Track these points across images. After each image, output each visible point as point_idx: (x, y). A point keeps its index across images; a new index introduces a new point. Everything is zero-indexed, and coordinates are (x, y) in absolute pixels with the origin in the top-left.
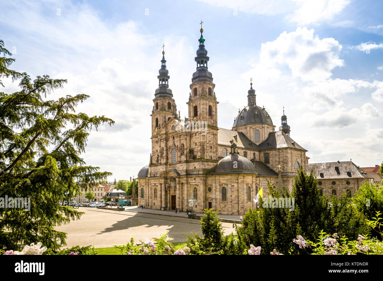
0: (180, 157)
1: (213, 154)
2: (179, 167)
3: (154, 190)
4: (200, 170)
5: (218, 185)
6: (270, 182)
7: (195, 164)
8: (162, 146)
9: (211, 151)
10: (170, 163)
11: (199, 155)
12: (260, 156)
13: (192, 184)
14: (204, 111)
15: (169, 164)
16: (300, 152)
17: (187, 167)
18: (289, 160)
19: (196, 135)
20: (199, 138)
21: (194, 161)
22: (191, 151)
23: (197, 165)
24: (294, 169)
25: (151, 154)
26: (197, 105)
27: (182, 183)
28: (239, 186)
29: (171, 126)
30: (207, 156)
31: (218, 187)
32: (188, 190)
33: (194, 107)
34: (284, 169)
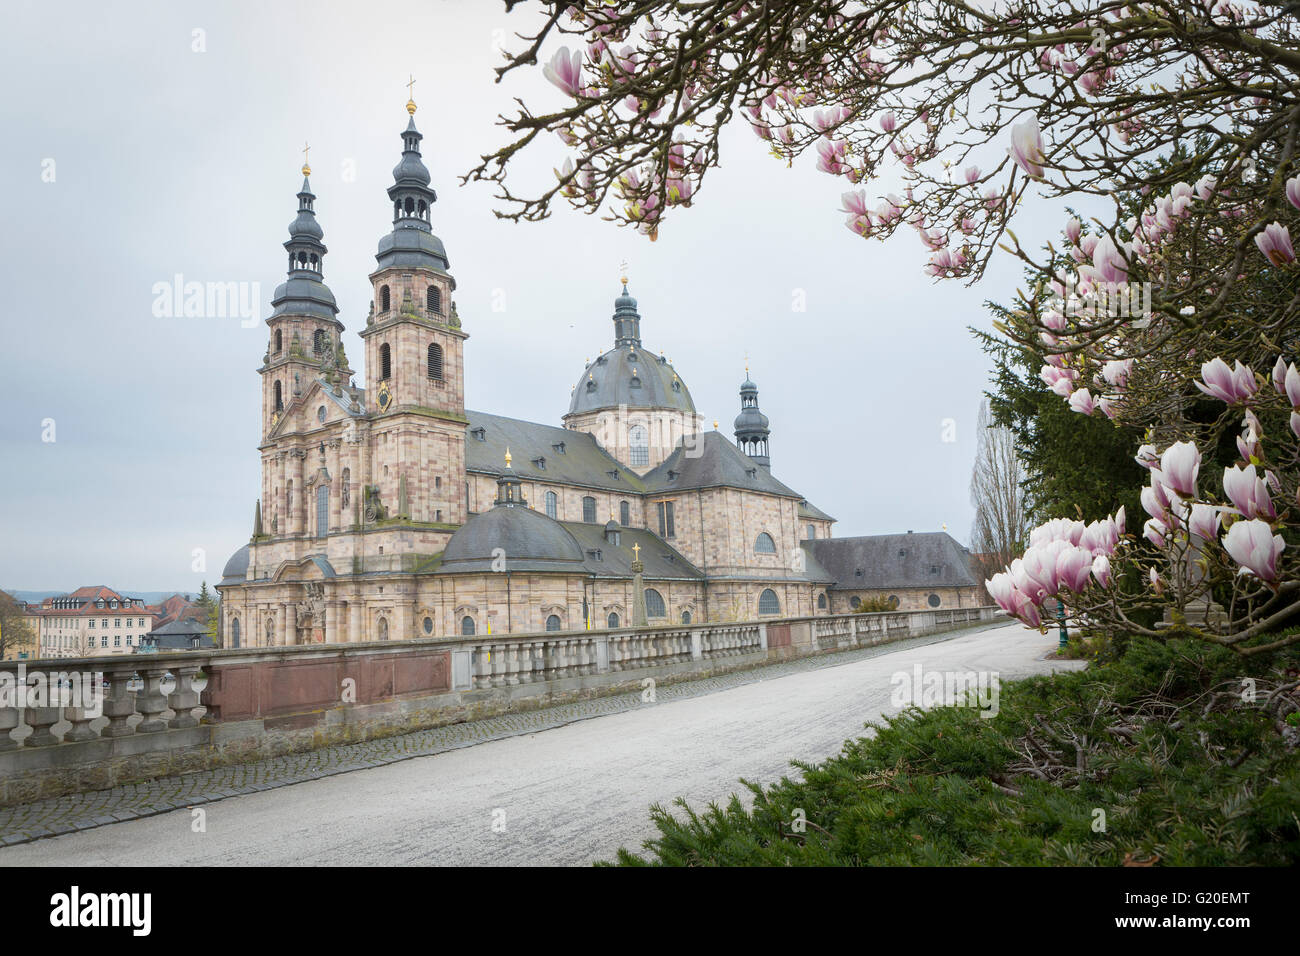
0: (339, 512)
1: (446, 504)
2: (335, 548)
3: (267, 628)
4: (394, 558)
5: (449, 609)
6: (670, 599)
7: (383, 539)
8: (288, 477)
9: (438, 496)
10: (311, 533)
11: (392, 506)
12: (645, 513)
13: (375, 604)
14: (409, 363)
15: (308, 536)
16: (775, 502)
17: (358, 549)
18: (734, 525)
19: (386, 441)
20: (393, 449)
21: (378, 528)
22: (373, 494)
23: (387, 542)
24: (754, 558)
25: (258, 504)
26: (388, 342)
27: (345, 604)
28: (514, 612)
29: (314, 408)
30: (420, 512)
31: (451, 616)
32: (360, 627)
33: (382, 347)
34: (719, 557)
